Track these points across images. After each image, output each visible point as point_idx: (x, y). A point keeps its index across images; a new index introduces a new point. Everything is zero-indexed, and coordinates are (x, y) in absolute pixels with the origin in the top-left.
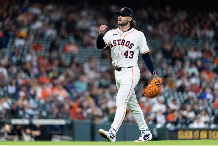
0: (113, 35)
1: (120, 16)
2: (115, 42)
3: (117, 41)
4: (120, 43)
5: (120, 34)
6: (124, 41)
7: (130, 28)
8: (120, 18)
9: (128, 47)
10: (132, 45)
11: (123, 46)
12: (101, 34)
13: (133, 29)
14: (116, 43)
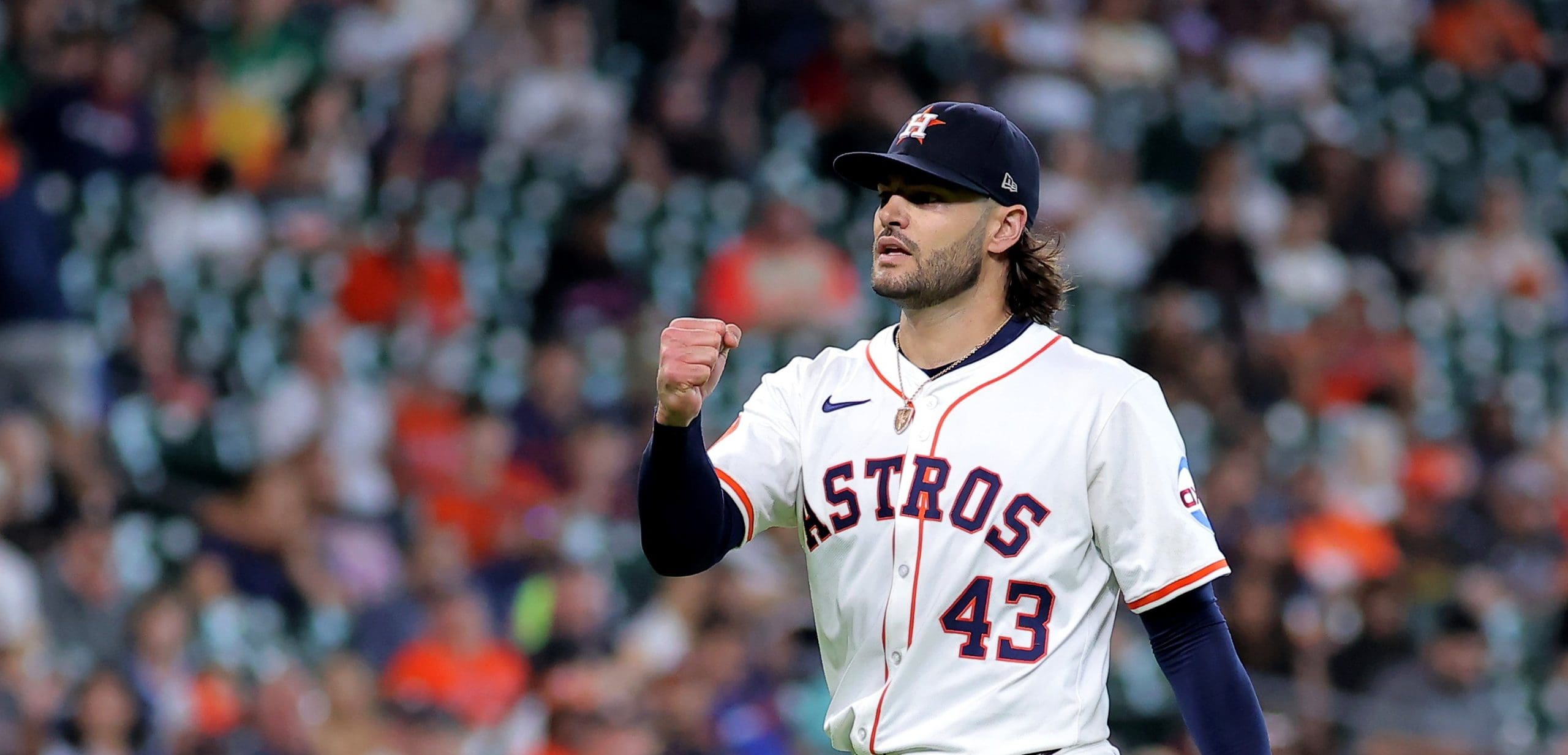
0: (828, 407)
1: (896, 200)
2: (839, 484)
3: (859, 469)
4: (900, 488)
5: (899, 393)
6: (933, 475)
7: (1005, 320)
8: (891, 226)
9: (982, 534)
10: (1025, 516)
11: (927, 523)
12: (673, 412)
13: (1036, 334)
14: (849, 497)
